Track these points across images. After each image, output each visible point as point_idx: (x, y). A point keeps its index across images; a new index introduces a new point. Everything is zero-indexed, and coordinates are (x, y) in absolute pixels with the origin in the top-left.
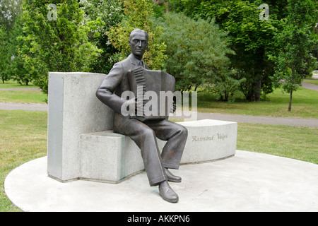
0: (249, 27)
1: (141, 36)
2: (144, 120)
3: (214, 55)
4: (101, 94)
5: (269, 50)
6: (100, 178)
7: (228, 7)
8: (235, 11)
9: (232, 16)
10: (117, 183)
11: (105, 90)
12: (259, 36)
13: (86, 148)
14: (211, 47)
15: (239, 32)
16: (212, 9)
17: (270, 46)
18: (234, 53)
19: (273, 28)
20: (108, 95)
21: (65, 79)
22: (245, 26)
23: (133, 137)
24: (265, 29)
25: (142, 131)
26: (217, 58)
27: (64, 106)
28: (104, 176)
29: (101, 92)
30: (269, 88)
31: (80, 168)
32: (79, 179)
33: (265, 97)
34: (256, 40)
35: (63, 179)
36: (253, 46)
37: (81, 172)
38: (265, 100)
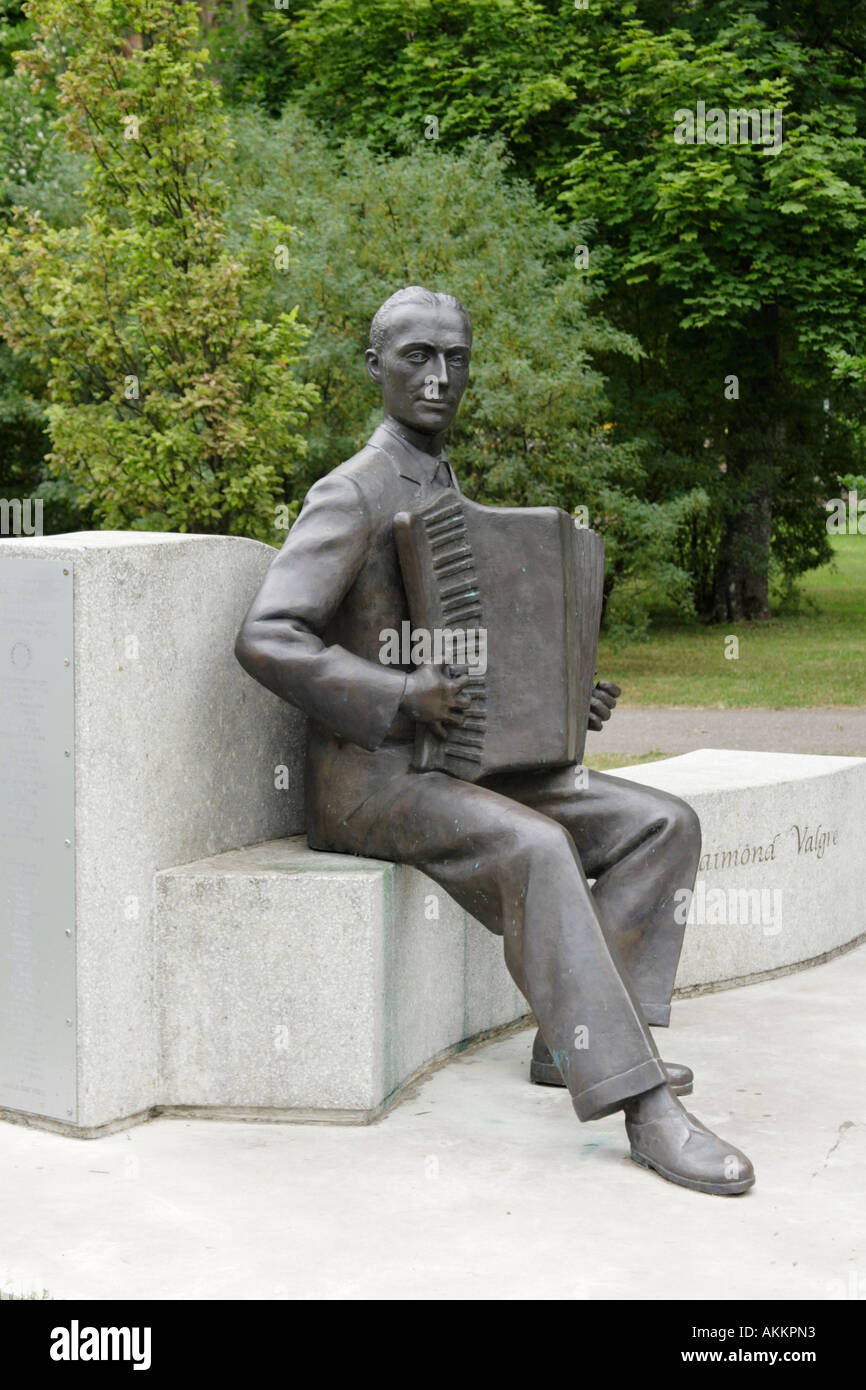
0: (700, 185)
1: (442, 326)
2: (479, 772)
3: (525, 363)
4: (268, 648)
5: (817, 319)
6: (281, 1097)
7: (573, 71)
8: (612, 93)
9: (595, 126)
10: (372, 1118)
11: (285, 626)
12: (761, 238)
13: (197, 941)
14: (503, 317)
15: (644, 218)
16: (476, 86)
17: (827, 294)
18: (629, 345)
19: (837, 189)
20: (302, 651)
21: (84, 577)
22: (681, 180)
23: (449, 870)
24: (796, 196)
25: (504, 836)
26: (545, 381)
27: (84, 721)
28: (299, 1088)
29: (265, 636)
30: (806, 542)
31: (164, 1055)
32: (155, 1113)
33: (793, 594)
34: (745, 266)
35: (90, 1117)
36: (730, 298)
37: (167, 1075)
38: (793, 611)
